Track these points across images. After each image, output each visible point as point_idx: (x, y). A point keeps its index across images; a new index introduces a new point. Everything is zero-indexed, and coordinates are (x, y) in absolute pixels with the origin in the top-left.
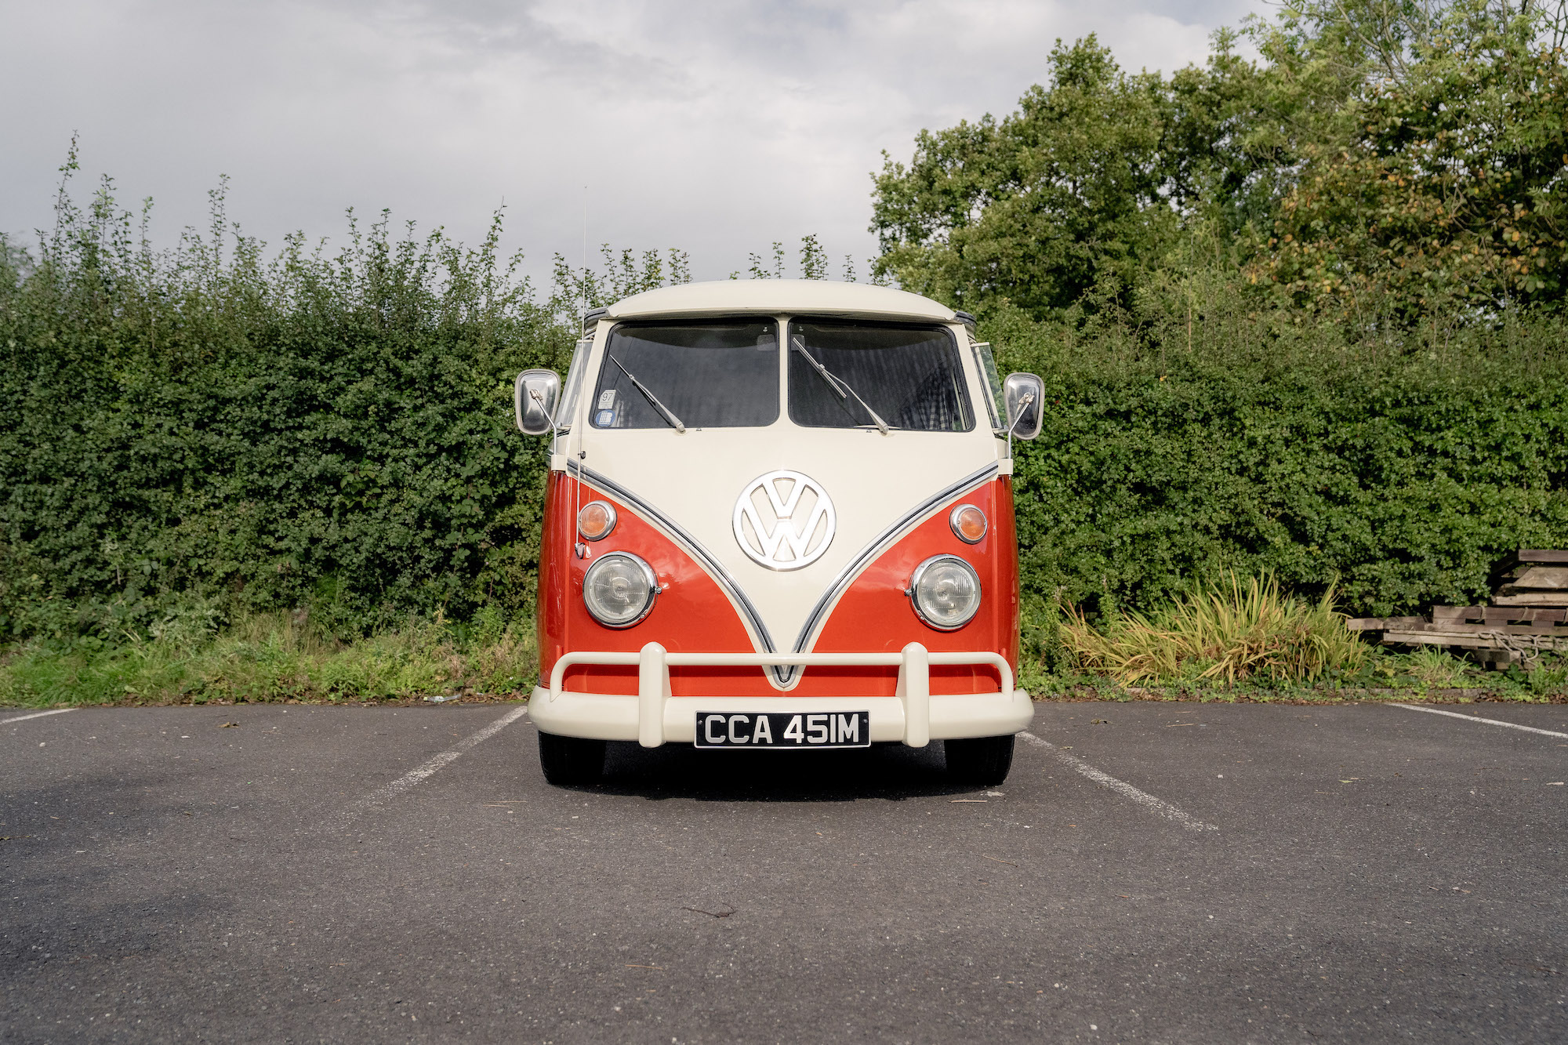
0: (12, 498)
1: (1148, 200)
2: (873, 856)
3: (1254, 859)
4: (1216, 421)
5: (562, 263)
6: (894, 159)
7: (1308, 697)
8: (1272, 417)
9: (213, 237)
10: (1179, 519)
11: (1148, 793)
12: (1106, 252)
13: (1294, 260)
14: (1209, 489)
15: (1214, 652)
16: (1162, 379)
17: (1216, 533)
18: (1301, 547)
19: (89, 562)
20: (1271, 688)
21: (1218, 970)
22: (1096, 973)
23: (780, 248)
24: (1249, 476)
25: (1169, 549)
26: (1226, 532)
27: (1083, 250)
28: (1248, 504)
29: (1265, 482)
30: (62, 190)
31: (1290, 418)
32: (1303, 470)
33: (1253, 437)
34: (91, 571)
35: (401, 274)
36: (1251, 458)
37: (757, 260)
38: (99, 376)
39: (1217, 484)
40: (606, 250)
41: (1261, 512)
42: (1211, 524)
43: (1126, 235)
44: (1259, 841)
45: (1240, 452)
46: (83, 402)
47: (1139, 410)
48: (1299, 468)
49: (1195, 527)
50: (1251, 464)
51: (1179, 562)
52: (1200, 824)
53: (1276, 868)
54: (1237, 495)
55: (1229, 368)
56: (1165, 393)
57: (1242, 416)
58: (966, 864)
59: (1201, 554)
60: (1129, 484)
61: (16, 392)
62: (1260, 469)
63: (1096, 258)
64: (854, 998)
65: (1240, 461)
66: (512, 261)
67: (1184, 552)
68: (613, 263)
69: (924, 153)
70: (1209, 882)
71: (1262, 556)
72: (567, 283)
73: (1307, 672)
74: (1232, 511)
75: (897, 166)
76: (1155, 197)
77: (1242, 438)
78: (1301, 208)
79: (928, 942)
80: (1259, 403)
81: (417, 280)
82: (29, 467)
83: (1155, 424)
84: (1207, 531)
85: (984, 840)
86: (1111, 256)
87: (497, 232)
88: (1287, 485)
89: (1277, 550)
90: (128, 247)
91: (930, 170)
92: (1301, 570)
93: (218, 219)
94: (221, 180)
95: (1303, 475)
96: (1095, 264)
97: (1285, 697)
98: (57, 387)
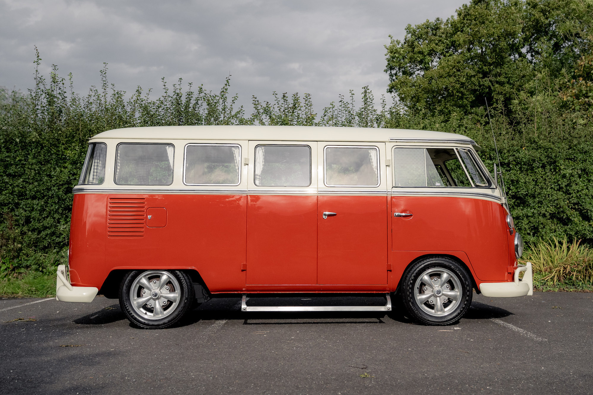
0: (21, 206)
1: (517, 56)
2: (414, 350)
3: (560, 350)
4: (548, 167)
5: (256, 100)
6: (395, 39)
7: (590, 289)
8: (573, 165)
9: (103, 90)
10: (532, 211)
11: (519, 328)
12: (497, 82)
13: (583, 89)
14: (545, 197)
15: (549, 270)
16: (523, 149)
17: (549, 217)
18: (587, 222)
19: (53, 234)
20: (573, 285)
21: (544, 383)
22: (502, 384)
23: (353, 92)
24: (563, 191)
25: (528, 224)
26: (553, 216)
27: (486, 82)
28: (562, 203)
29: (570, 194)
30: (37, 71)
31: (581, 165)
32: (587, 188)
33: (564, 174)
34: (54, 238)
35: (187, 107)
36: (564, 183)
37: (342, 97)
38: (58, 153)
39: (549, 195)
40: (275, 94)
41: (569, 207)
42: (546, 213)
43: (506, 74)
44: (563, 344)
45: (558, 181)
46: (51, 164)
47: (514, 163)
48: (585, 187)
49: (539, 214)
50: (563, 186)
51: (532, 229)
52: (540, 339)
53: (568, 353)
54: (558, 199)
55: (553, 143)
56: (524, 154)
57: (559, 165)
58: (450, 352)
59: (542, 226)
60: (510, 196)
61: (22, 160)
62: (568, 188)
63: (493, 86)
64: (419, 391)
65: (559, 185)
66: (234, 99)
67: (534, 225)
68: (278, 100)
69: (410, 35)
70: (542, 358)
71: (569, 226)
72: (258, 108)
73: (590, 278)
74: (555, 207)
75: (397, 41)
76: (520, 54)
77: (560, 174)
78: (586, 65)
79: (441, 376)
80: (567, 159)
81: (194, 108)
82: (28, 192)
83: (520, 168)
84: (544, 216)
85: (455, 345)
86: (500, 84)
87: (228, 86)
88: (580, 195)
89: (576, 224)
90: (65, 95)
91: (413, 42)
92: (587, 232)
93: (105, 82)
94: (104, 65)
95: (587, 191)
96: (492, 88)
97: (580, 289)
98: (40, 158)
